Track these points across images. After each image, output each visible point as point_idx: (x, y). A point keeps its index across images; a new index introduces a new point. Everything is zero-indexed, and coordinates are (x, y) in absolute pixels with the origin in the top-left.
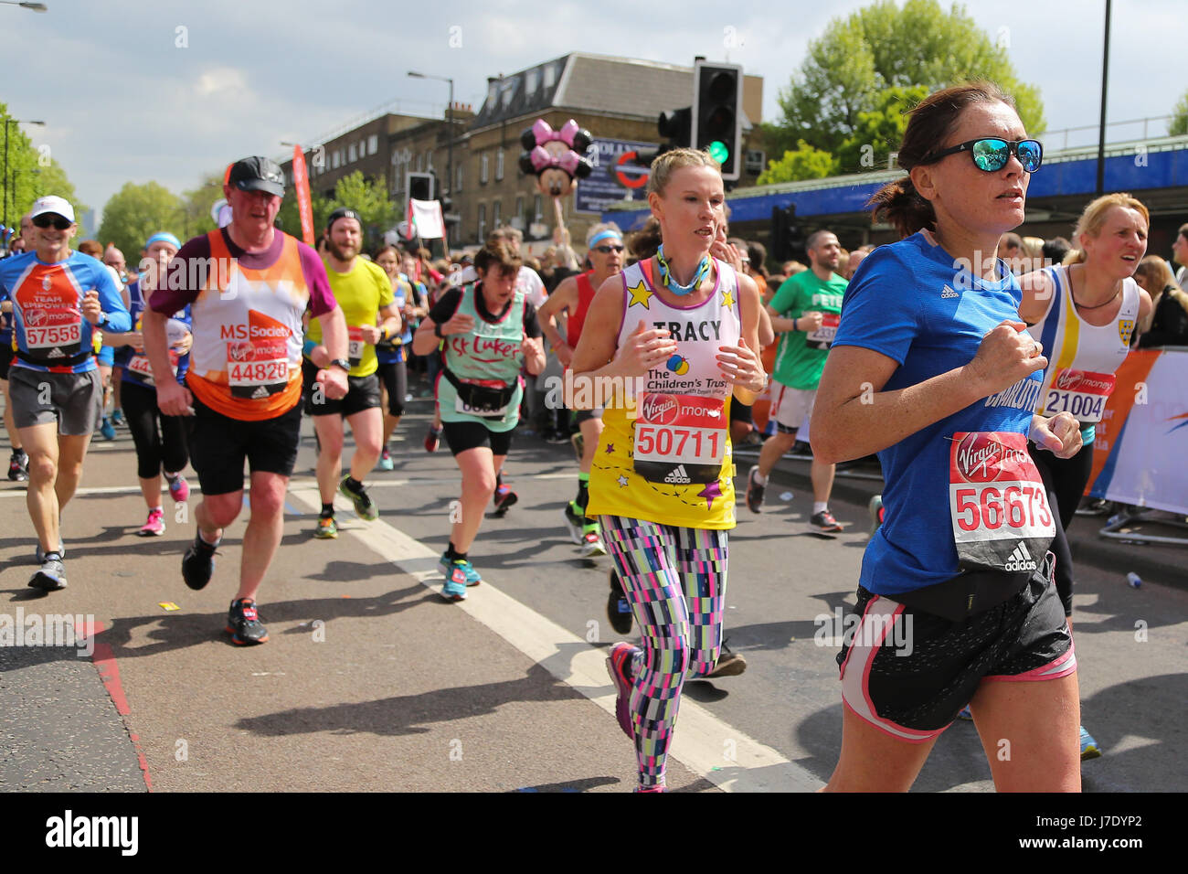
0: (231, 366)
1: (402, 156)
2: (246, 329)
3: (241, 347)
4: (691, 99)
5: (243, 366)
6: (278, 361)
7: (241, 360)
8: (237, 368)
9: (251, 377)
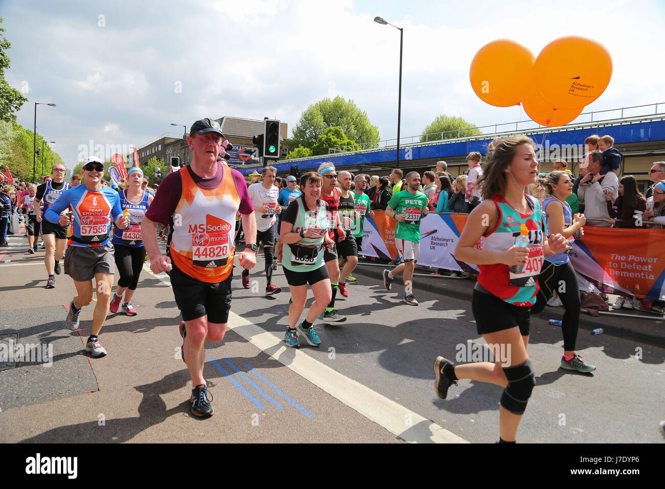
0: (195, 248)
1: (169, 151)
2: (205, 227)
3: (201, 237)
4: (263, 131)
5: (202, 249)
6: (222, 246)
7: (201, 245)
8: (198, 249)
9: (206, 255)
